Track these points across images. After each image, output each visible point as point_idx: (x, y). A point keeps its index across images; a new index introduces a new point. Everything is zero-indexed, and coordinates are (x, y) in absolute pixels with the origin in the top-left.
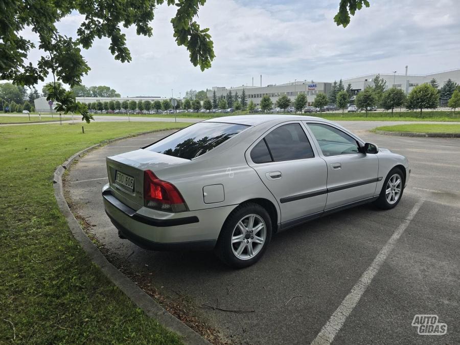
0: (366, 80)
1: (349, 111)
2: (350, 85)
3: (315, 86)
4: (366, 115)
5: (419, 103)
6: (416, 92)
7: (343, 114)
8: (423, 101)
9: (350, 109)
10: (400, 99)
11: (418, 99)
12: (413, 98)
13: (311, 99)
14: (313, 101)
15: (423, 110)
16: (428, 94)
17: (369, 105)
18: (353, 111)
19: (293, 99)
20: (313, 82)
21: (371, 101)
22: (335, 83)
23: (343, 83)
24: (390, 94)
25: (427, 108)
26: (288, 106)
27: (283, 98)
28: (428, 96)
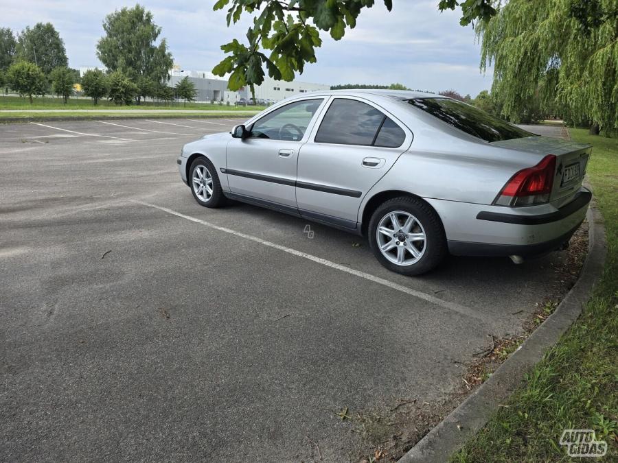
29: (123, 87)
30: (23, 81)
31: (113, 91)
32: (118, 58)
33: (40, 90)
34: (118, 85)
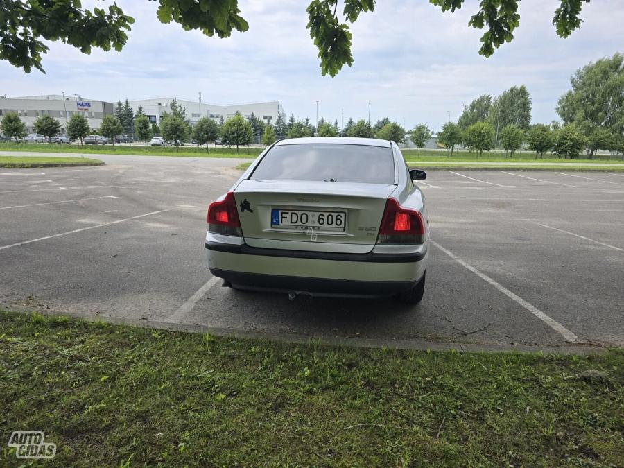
0: (160, 104)
1: (152, 145)
2: (140, 109)
3: (87, 104)
4: (178, 150)
5: (234, 138)
6: (230, 125)
7: (146, 148)
8: (238, 136)
9: (153, 141)
10: (214, 133)
11: (233, 133)
12: (228, 132)
13: (95, 124)
14: (99, 127)
15: (240, 147)
16: (243, 128)
17: (179, 137)
18: (157, 145)
19: (64, 123)
20: (81, 99)
21: (181, 132)
22: (120, 104)
23: (131, 106)
24: (202, 125)
25: (244, 144)
26: (56, 132)
27: (46, 119)
28: (243, 131)
29: (571, 141)
30: (475, 139)
31: (560, 144)
32: (577, 111)
33: (486, 146)
34: (566, 139)
